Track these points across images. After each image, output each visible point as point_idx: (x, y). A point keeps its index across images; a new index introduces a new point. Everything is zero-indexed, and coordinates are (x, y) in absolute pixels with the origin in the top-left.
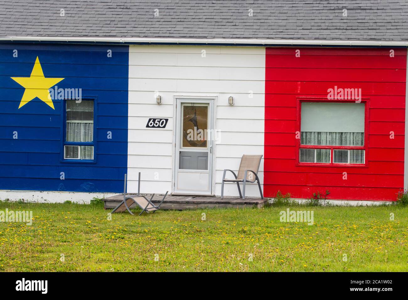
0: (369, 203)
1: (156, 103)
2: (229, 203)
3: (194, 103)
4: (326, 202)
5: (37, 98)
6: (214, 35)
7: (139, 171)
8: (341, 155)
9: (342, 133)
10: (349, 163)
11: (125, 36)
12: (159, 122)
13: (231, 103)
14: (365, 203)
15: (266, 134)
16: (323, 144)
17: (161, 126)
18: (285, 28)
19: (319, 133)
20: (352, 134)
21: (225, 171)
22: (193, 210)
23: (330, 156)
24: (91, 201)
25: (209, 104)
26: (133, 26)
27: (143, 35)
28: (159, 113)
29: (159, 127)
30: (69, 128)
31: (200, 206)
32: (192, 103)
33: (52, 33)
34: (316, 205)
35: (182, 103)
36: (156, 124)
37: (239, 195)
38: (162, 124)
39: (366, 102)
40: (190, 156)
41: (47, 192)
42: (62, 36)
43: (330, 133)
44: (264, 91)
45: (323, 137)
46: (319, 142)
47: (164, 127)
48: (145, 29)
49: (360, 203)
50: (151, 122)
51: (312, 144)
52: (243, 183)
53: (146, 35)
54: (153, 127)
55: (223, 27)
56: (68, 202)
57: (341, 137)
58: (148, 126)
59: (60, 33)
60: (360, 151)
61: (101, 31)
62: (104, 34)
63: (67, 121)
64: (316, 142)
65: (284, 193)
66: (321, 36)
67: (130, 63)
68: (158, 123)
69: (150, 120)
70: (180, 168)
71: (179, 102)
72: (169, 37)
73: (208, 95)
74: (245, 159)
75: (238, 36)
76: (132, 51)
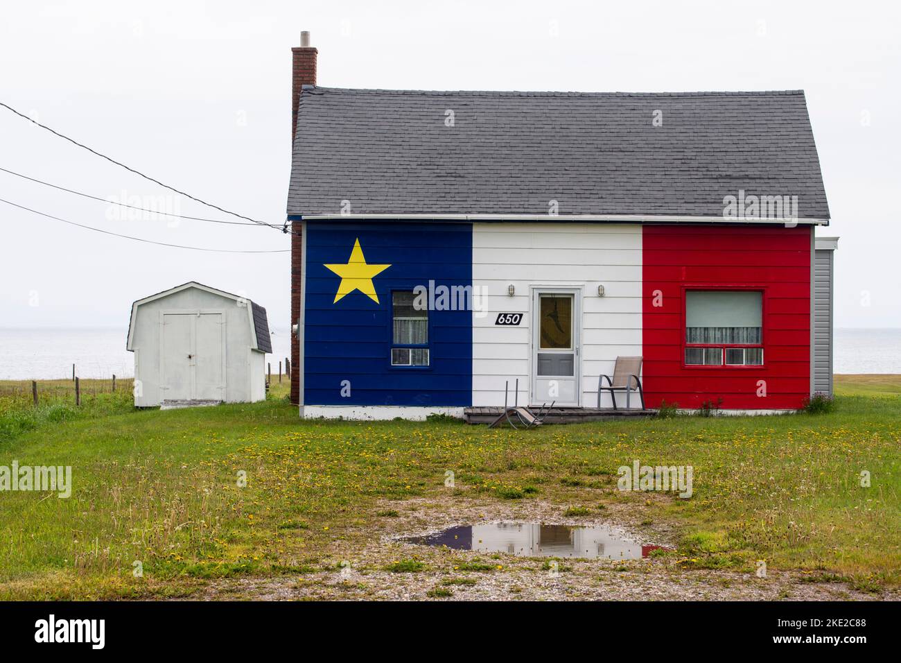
0: (770, 412)
1: (507, 294)
2: (621, 414)
3: (554, 294)
4: (718, 412)
5: (357, 290)
6: (580, 211)
7: (517, 377)
8: (733, 356)
9: (733, 328)
10: (744, 364)
11: (470, 213)
12: (512, 317)
13: (601, 294)
14: (764, 412)
15: (644, 330)
16: (712, 342)
17: (513, 322)
18: (664, 201)
19: (706, 329)
20: (745, 329)
21: (601, 377)
22: (578, 423)
23: (722, 356)
24: (428, 417)
25: (573, 295)
26: (475, 199)
27: (492, 210)
28: (511, 307)
29: (511, 324)
30: (394, 326)
31: (585, 418)
32: (552, 294)
33: (377, 209)
34: (707, 416)
35: (540, 294)
36: (508, 320)
37: (613, 406)
38: (515, 320)
39: (764, 290)
40: (550, 360)
41: (371, 407)
42: (391, 212)
43: (719, 328)
44: (641, 279)
45: (711, 333)
46: (706, 339)
47: (518, 324)
48: (491, 203)
49: (759, 412)
50: (501, 317)
51: (698, 343)
52: (626, 391)
53: (495, 210)
54: (505, 324)
55: (587, 200)
56: (398, 419)
57: (733, 333)
58: (497, 323)
59: (387, 209)
60: (755, 349)
61: (437, 206)
62: (443, 210)
63: (394, 318)
64: (703, 340)
65: (670, 403)
66: (710, 212)
67: (474, 244)
68: (510, 319)
69: (500, 315)
70: (538, 374)
71: (536, 293)
72: (524, 213)
73: (573, 283)
74: (619, 362)
75: (610, 211)
76: (476, 230)
